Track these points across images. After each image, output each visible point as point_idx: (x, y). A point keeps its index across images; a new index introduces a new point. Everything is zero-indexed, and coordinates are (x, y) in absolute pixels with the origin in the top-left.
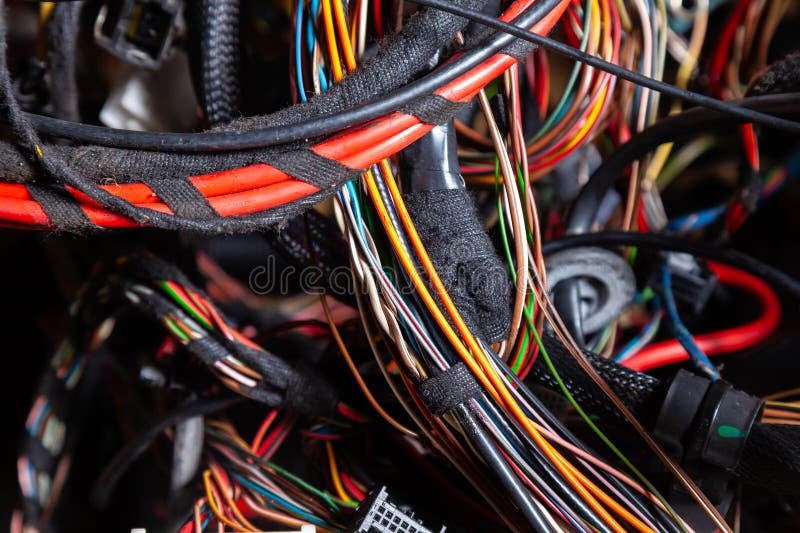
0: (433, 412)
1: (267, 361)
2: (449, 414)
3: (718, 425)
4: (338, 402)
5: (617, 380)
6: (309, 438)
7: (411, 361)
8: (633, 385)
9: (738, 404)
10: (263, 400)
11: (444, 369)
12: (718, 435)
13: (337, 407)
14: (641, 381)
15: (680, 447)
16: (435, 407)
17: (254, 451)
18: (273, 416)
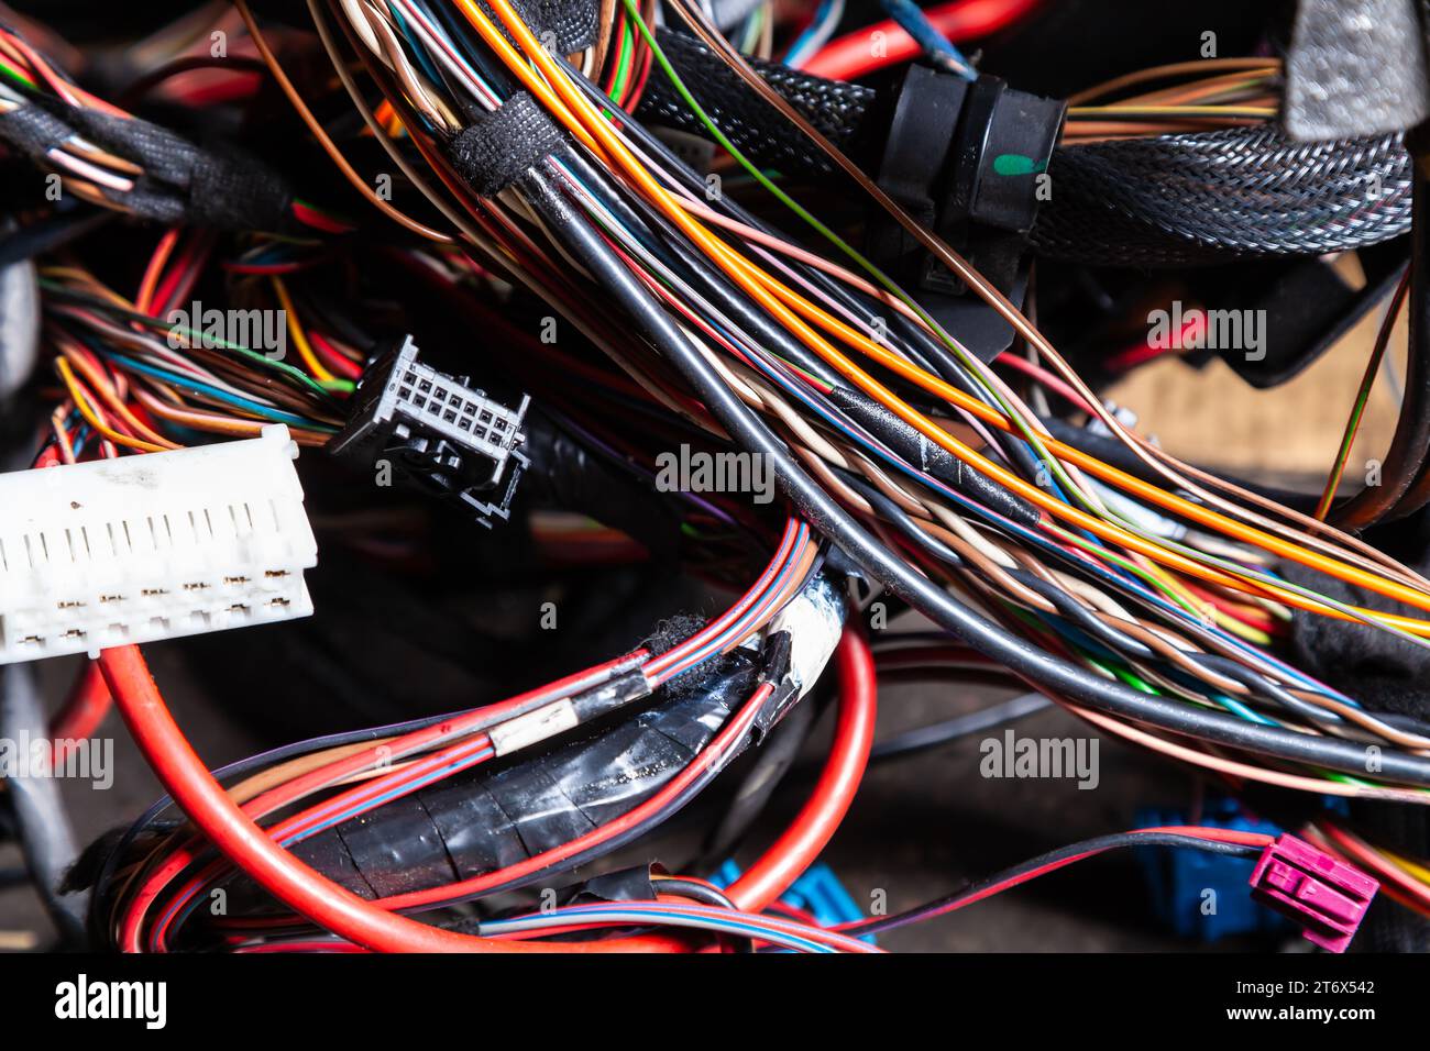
0: (479, 190)
1: (148, 139)
2: (510, 192)
3: (992, 155)
4: (290, 201)
5: (800, 97)
6: (241, 276)
7: (428, 101)
8: (828, 104)
9: (1023, 114)
10: (148, 213)
11: (491, 107)
12: (996, 175)
13: (289, 212)
14: (842, 95)
15: (932, 203)
16: (482, 180)
17: (142, 308)
18: (169, 241)
